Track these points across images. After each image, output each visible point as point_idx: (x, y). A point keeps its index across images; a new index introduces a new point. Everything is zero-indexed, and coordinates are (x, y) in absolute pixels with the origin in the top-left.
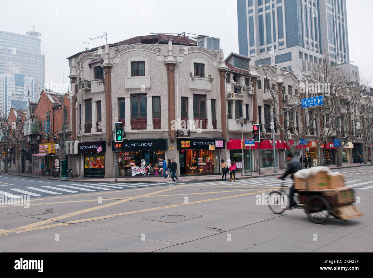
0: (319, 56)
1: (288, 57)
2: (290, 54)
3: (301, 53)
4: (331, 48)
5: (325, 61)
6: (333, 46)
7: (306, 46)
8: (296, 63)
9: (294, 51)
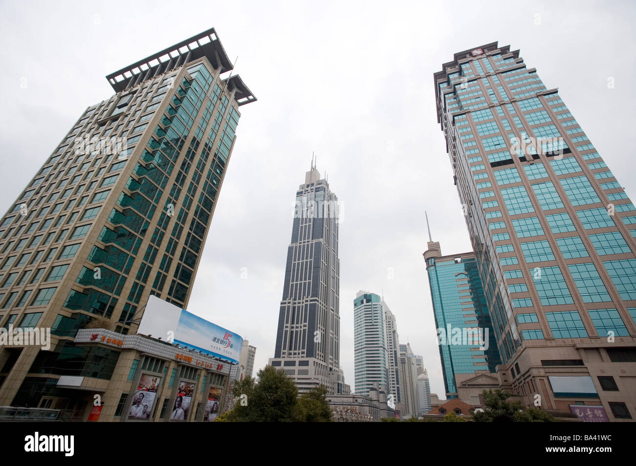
0: (324, 364)
1: (306, 363)
2: (308, 361)
3: (314, 362)
4: (331, 358)
5: (326, 367)
6: (331, 357)
7: (317, 357)
8: (311, 368)
9: (311, 360)
